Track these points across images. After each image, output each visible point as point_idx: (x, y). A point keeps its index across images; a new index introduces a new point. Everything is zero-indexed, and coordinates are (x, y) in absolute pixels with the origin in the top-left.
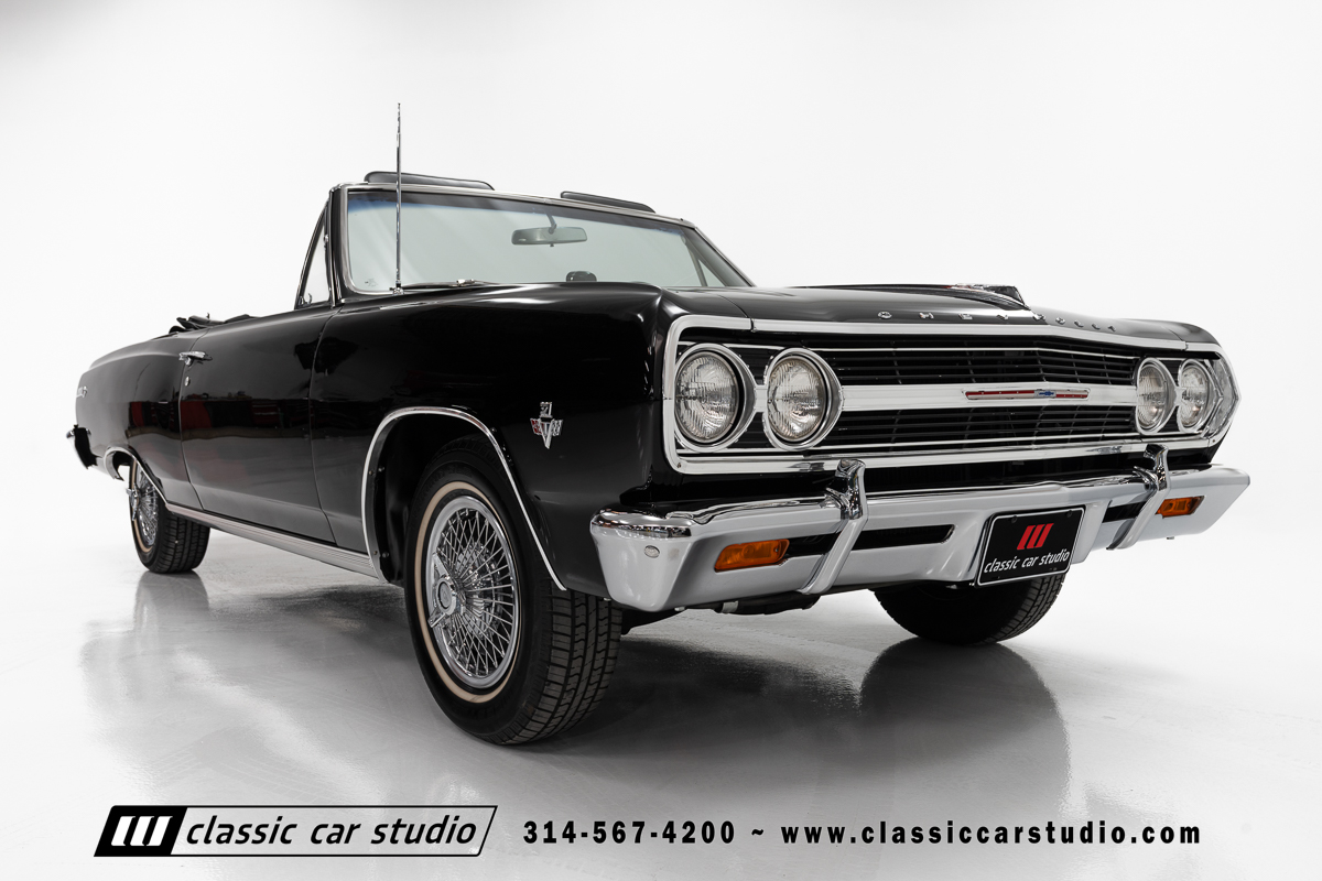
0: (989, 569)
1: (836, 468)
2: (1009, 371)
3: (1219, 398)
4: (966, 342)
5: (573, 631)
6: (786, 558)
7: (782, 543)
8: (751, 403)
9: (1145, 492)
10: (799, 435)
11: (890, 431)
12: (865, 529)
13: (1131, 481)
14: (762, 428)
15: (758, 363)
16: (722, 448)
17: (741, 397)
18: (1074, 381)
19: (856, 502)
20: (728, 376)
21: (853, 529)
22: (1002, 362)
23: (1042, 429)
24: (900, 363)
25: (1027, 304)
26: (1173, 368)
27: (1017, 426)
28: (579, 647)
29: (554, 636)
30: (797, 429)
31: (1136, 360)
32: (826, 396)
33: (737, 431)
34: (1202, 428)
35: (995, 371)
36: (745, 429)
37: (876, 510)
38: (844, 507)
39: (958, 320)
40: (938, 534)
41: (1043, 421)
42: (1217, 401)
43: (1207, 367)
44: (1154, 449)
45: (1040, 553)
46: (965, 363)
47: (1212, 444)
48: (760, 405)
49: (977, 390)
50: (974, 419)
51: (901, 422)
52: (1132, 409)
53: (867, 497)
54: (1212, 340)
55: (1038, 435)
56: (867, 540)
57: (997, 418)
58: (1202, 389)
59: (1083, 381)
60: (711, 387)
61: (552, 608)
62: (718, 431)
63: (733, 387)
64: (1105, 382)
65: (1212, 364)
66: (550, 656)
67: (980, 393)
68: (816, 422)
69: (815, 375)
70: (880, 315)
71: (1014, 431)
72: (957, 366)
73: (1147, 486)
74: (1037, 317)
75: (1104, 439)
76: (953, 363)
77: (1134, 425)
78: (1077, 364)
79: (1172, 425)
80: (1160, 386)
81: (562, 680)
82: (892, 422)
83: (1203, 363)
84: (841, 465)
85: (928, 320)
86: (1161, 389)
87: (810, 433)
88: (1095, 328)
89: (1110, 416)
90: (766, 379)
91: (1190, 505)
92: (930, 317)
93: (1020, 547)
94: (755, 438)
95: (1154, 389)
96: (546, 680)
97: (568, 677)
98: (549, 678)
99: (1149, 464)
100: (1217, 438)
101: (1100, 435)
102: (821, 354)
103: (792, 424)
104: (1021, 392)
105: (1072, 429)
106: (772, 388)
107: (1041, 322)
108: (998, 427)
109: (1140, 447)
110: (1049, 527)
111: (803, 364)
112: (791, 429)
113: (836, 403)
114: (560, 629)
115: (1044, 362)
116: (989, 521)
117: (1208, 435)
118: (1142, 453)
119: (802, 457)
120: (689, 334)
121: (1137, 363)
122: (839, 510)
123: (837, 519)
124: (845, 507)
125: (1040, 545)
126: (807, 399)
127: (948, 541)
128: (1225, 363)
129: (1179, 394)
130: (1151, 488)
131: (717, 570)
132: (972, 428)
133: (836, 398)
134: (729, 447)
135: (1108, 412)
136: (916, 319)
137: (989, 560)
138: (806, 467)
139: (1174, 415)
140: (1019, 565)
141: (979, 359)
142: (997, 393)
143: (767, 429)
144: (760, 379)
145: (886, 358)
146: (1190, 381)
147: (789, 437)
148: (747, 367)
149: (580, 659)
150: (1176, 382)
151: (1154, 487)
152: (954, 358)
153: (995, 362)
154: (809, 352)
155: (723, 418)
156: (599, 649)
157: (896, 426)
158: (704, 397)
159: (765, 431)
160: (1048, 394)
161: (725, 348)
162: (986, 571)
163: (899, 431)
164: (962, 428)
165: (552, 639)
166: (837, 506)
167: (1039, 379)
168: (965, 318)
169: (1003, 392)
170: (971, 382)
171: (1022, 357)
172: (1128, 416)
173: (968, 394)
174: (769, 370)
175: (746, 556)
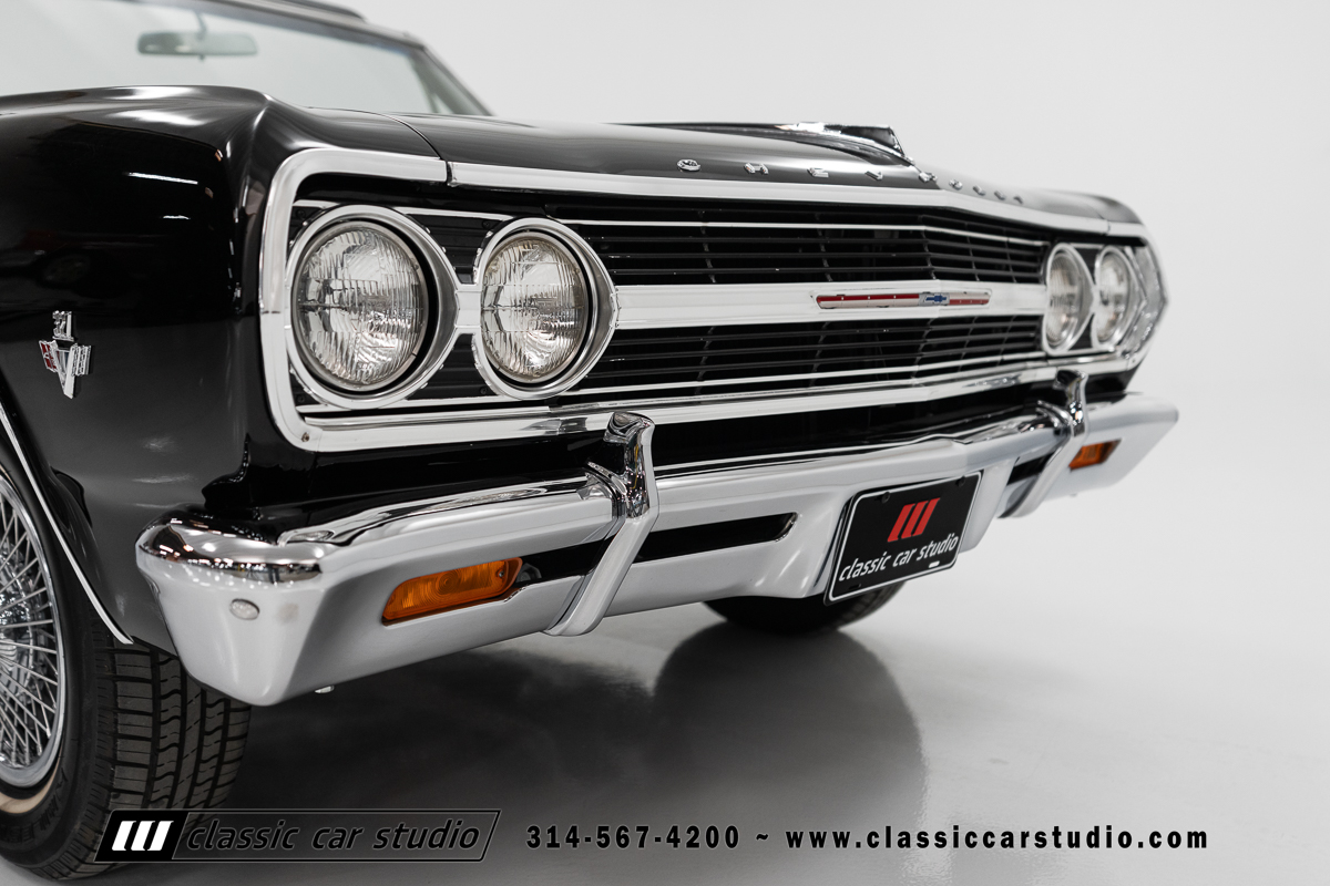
0: (845, 575)
1: (606, 428)
2: (881, 262)
3: (1141, 301)
4: (817, 214)
5: (156, 705)
6: (519, 585)
7: (510, 566)
8: (451, 316)
9: (1054, 441)
10: (540, 373)
11: (696, 361)
12: (654, 530)
13: (1034, 424)
14: (472, 362)
15: (464, 245)
16: (397, 399)
17: (432, 305)
18: (970, 278)
19: (638, 484)
20: (407, 268)
21: (634, 531)
22: (871, 248)
23: (927, 354)
24: (714, 247)
25: (909, 157)
26: (1089, 257)
27: (887, 350)
28: (170, 732)
29: (121, 718)
30: (537, 361)
31: (1045, 247)
32: (589, 306)
33: (426, 367)
34: (1120, 343)
35: (858, 262)
36: (439, 364)
37: (673, 498)
38: (617, 497)
39: (807, 177)
40: (771, 527)
41: (930, 341)
42: (1139, 305)
43: (1128, 257)
44: (1067, 377)
45: (918, 543)
46: (815, 248)
47: (1130, 366)
48: (467, 320)
49: (834, 294)
50: (828, 340)
51: (714, 346)
52: (1038, 318)
53: (657, 473)
54: (1134, 220)
55: (920, 363)
56: (658, 545)
57: (860, 338)
58: (1122, 289)
59: (984, 278)
60: (369, 289)
61: (114, 669)
62: (387, 370)
63: (417, 289)
64: (1008, 280)
65: (1134, 252)
66: (115, 750)
67: (838, 298)
68: (570, 349)
69: (570, 266)
70: (680, 164)
71: (882, 358)
72: (800, 254)
73: (1057, 432)
74: (925, 177)
75: (1003, 363)
76: (793, 248)
77: (1039, 341)
78: (977, 253)
79: (1084, 341)
80: (1071, 283)
81: (141, 787)
82: (700, 346)
83: (1124, 252)
84: (613, 421)
85: (760, 176)
86: (1075, 290)
87: (559, 369)
88: (1000, 197)
89: (1014, 329)
90: (479, 272)
91: (1102, 452)
92: (762, 171)
93: (892, 538)
94: (460, 378)
95: (1067, 290)
96: (111, 789)
97: (151, 781)
98: (116, 785)
99: (1060, 399)
100: (1137, 357)
101: (998, 358)
102: (580, 230)
103: (528, 353)
104: (900, 296)
105: (964, 351)
106: (492, 290)
107: (931, 184)
108: (861, 352)
109: (1047, 373)
110: (934, 503)
111: (548, 247)
112: (525, 361)
113: (605, 316)
114: (130, 704)
115: (934, 249)
116: (848, 505)
117: (1124, 353)
118: (1051, 381)
119: (546, 409)
120: (316, 185)
121: (1045, 251)
122: (609, 502)
123: (607, 517)
124: (620, 495)
125: (920, 532)
126: (554, 311)
127: (786, 538)
128: (1152, 253)
129: (1097, 298)
130: (1063, 433)
131: (386, 621)
132: (825, 354)
133: (605, 307)
134: (410, 398)
135: (1010, 324)
136: (741, 174)
137: (847, 561)
138: (554, 427)
139: (1088, 328)
140: (889, 564)
141: (837, 241)
142: (864, 297)
143: (482, 363)
144: (466, 272)
145: (691, 239)
146: (1107, 277)
147: (522, 375)
148: (441, 252)
149: (174, 750)
150: (1093, 278)
151: (1067, 431)
152: (799, 240)
153: (858, 248)
154: (558, 226)
155: (394, 344)
156: (209, 727)
157: (705, 354)
158: (356, 305)
159: (477, 366)
160: (938, 299)
161: (400, 216)
162: (841, 579)
163: (711, 360)
164: (811, 354)
165: (116, 722)
166: (606, 495)
167: (925, 276)
168: (818, 173)
169: (874, 297)
170: (825, 280)
171: (897, 240)
172: (1032, 329)
173: (820, 299)
174: (483, 256)
175: (443, 590)
